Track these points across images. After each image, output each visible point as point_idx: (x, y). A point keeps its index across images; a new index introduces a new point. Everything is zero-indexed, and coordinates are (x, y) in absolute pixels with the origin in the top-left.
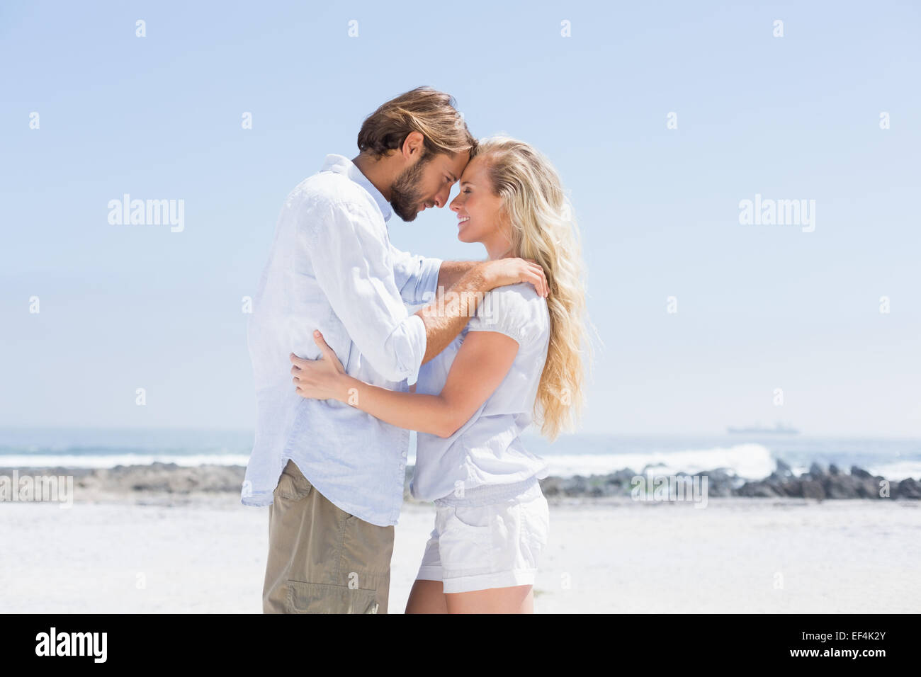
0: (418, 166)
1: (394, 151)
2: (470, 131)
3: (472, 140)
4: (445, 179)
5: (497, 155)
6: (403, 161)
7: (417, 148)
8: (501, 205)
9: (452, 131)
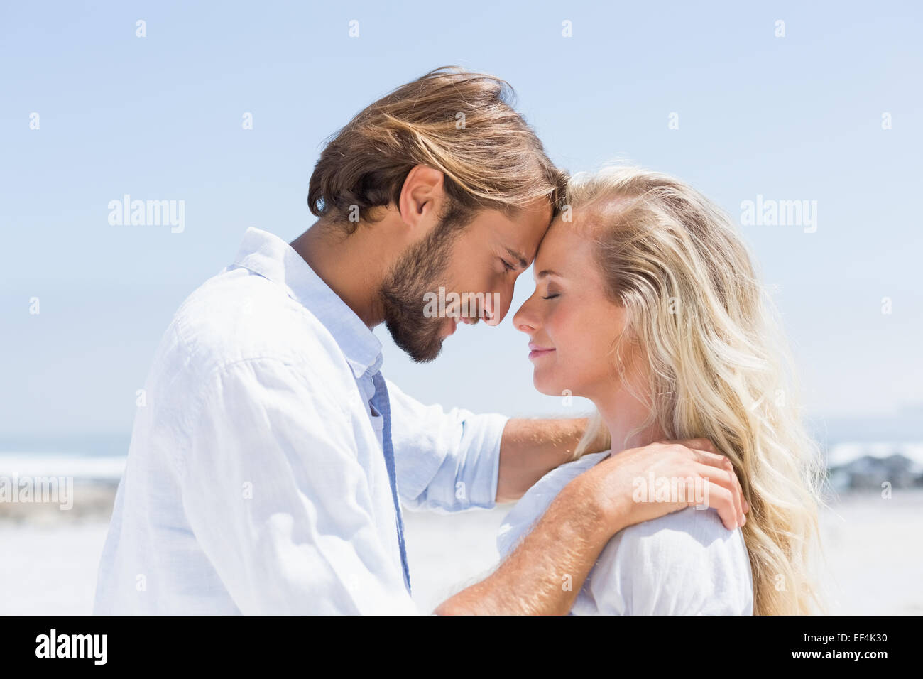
0: (435, 241)
1: (382, 209)
2: (550, 156)
3: (554, 174)
4: (500, 267)
5: (614, 210)
6: (402, 230)
7: (432, 200)
8: (625, 326)
9: (508, 158)
